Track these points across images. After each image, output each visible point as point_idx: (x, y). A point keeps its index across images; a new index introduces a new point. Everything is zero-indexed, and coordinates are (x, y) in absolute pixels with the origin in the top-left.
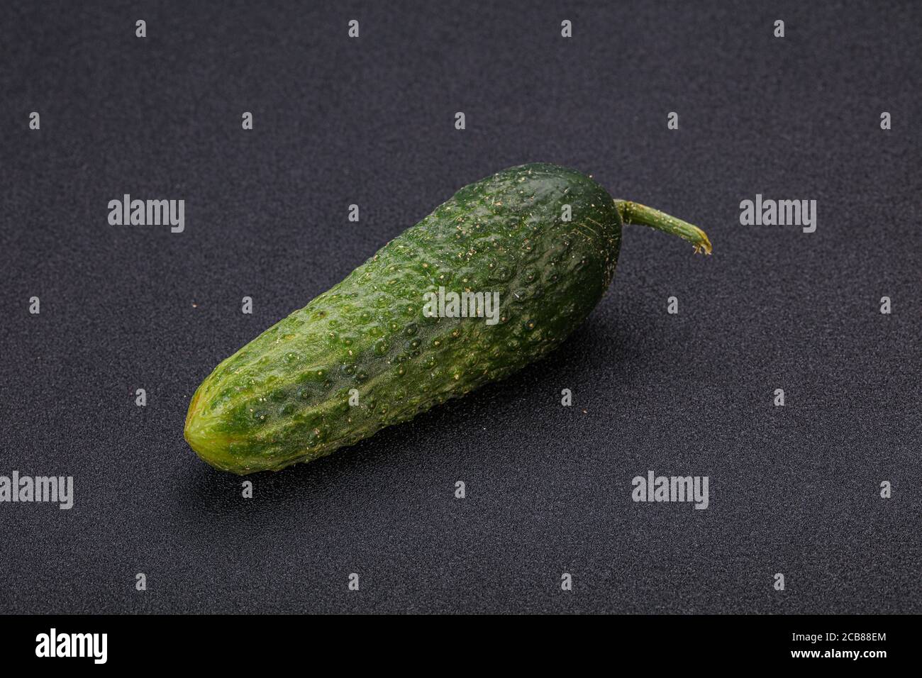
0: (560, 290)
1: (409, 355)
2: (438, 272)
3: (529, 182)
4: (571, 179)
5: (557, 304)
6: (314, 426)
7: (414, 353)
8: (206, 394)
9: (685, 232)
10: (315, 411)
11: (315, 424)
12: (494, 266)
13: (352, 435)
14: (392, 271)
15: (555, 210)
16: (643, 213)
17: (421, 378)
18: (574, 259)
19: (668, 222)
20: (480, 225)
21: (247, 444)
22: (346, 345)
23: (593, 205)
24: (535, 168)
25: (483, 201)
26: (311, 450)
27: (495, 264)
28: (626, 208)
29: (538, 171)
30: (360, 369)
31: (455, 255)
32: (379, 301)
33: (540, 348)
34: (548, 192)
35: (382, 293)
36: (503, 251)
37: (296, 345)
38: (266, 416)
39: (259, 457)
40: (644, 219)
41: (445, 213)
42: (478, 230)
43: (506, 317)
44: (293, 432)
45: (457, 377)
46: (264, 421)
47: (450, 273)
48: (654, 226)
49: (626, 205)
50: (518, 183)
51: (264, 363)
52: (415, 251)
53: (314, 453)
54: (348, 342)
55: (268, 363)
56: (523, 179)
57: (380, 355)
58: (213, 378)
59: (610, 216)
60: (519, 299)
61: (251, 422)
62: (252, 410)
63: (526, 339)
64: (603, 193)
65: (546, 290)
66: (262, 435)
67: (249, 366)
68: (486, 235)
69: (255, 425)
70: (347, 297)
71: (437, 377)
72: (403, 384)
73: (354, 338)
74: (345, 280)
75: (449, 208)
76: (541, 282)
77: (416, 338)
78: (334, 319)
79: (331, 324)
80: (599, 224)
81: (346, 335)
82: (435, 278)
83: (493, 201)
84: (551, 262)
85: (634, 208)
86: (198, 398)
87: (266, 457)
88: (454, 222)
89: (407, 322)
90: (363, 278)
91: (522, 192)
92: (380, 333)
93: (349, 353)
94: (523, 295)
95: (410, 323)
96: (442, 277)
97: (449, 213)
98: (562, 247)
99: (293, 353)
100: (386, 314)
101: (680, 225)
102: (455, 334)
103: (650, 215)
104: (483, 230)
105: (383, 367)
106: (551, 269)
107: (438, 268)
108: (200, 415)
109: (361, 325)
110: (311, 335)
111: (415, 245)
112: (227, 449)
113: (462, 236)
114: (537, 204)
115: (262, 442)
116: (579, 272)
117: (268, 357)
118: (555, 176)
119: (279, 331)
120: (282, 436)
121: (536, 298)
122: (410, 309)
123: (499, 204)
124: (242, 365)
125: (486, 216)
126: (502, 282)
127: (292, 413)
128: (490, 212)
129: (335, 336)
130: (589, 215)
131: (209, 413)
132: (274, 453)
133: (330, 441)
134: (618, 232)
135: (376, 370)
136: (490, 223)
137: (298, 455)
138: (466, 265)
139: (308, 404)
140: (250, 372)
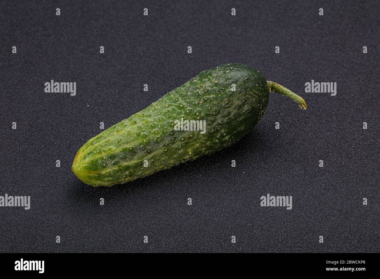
0: (238, 120)
1: (170, 143)
2: (186, 109)
3: (230, 73)
4: (249, 73)
5: (237, 126)
6: (126, 170)
7: (172, 143)
8: (82, 152)
9: (296, 99)
10: (127, 164)
12: (211, 109)
13: (143, 174)
14: (167, 107)
15: (240, 86)
16: (279, 88)
17: (175, 153)
18: (246, 107)
19: (290, 94)
20: (207, 90)
21: (97, 175)
22: (143, 137)
23: (257, 85)
24: (234, 66)
25: (210, 79)
26: (124, 180)
27: (211, 107)
28: (273, 85)
29: (235, 68)
30: (148, 148)
31: (194, 102)
32: (160, 120)
33: (228, 143)
34: (238, 78)
35: (161, 116)
36: (215, 102)
37: (122, 135)
38: (106, 165)
39: (102, 181)
40: (280, 91)
41: (193, 82)
42: (206, 92)
43: (214, 130)
44: (117, 172)
45: (190, 153)
46: (105, 167)
47: (192, 110)
48: (284, 95)
49: (273, 84)
50: (226, 73)
51: (108, 142)
52: (178, 99)
53: (126, 181)
54: (144, 136)
56: (228, 71)
57: (157, 142)
58: (86, 146)
59: (264, 89)
60: (220, 123)
61: (100, 166)
63: (222, 139)
64: (263, 79)
65: (233, 120)
66: (104, 172)
67: (101, 143)
68: (209, 95)
69: (101, 168)
70: (147, 116)
71: (182, 153)
72: (166, 155)
73: (147, 135)
74: (147, 108)
75: (195, 81)
76: (230, 116)
77: (174, 136)
78: (139, 126)
79: (138, 128)
80: (259, 93)
81: (145, 133)
82: (185, 112)
83: (214, 80)
84: (236, 108)
85: (276, 86)
86: (79, 153)
87: (105, 181)
88: (196, 87)
89: (170, 129)
90: (155, 108)
91: (227, 77)
92: (158, 133)
93: (144, 141)
94: (222, 121)
95: (172, 130)
96: (188, 111)
97: (195, 83)
98: (241, 102)
99: (120, 139)
100: (162, 125)
101: (294, 96)
102: (191, 136)
103: (282, 90)
104: (208, 92)
105: (158, 148)
106: (235, 111)
107: (186, 107)
108: (79, 161)
109: (151, 129)
110: (129, 132)
111: (178, 96)
112: (89, 177)
113: (199, 94)
114: (232, 83)
115: (103, 175)
116: (248, 113)
117: (110, 139)
118: (242, 71)
119: (116, 128)
120: (112, 173)
121: (228, 123)
122: (172, 124)
123: (216, 81)
124: (98, 142)
125: (210, 86)
126: (214, 116)
127: (117, 164)
128: (212, 84)
129: (139, 133)
130: (255, 89)
131: (83, 161)
132: (108, 180)
133: (133, 176)
134: (267, 96)
135: (155, 149)
136: (211, 90)
137: (119, 181)
138: (199, 107)
139: (125, 161)
140: (101, 145)
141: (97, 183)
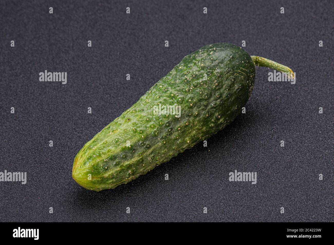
0: (231, 101)
1: (167, 135)
2: (178, 97)
3: (215, 54)
4: (233, 51)
5: (230, 107)
6: (129, 169)
7: (170, 134)
8: (81, 158)
9: (283, 70)
10: (129, 163)
11: (129, 168)
12: (202, 93)
13: (145, 171)
14: (158, 98)
15: (227, 66)
16: (264, 62)
17: (173, 144)
18: (236, 87)
19: (275, 66)
20: (195, 75)
21: (100, 179)
22: (140, 133)
23: (243, 62)
24: (217, 46)
25: (195, 64)
26: (127, 178)
28: (256, 60)
29: (218, 48)
30: (147, 143)
31: (185, 89)
33: (223, 125)
34: (223, 58)
36: (205, 86)
37: (119, 135)
38: (108, 167)
39: (105, 184)
40: (265, 64)
41: (179, 70)
42: (194, 77)
43: (208, 114)
44: (120, 172)
45: (188, 142)
46: (107, 169)
47: (183, 98)
48: (269, 67)
49: (256, 58)
50: (210, 54)
51: (105, 144)
52: (167, 88)
53: (129, 180)
54: (141, 132)
55: (107, 144)
56: (212, 52)
57: (155, 136)
58: (83, 151)
59: (250, 66)
60: (214, 106)
61: (102, 170)
62: (101, 165)
63: (217, 122)
64: (247, 55)
65: (225, 101)
66: (106, 175)
67: (99, 145)
68: (198, 79)
69: (103, 171)
70: (139, 111)
71: (180, 143)
72: (165, 147)
73: (144, 130)
74: (138, 103)
76: (222, 98)
77: (170, 127)
78: (134, 122)
79: (133, 124)
80: (246, 70)
81: (140, 129)
82: (177, 101)
83: (200, 64)
84: (227, 89)
85: (260, 59)
86: (77, 160)
87: (109, 184)
88: (183, 74)
89: (166, 121)
90: (145, 102)
91: (212, 59)
92: (155, 127)
93: (142, 137)
94: (215, 104)
95: (167, 121)
96: (180, 100)
97: (181, 70)
98: (231, 82)
99: (118, 139)
100: (157, 118)
101: (281, 66)
102: (187, 124)
103: (267, 62)
104: (196, 77)
105: (157, 141)
106: (226, 92)
107: (178, 96)
108: (79, 168)
109: (146, 124)
110: (125, 130)
111: (167, 86)
112: (92, 182)
113: (187, 81)
114: (219, 63)
115: (107, 178)
116: (239, 92)
117: (107, 141)
118: (226, 50)
119: (111, 128)
120: (115, 175)
121: (220, 105)
122: (167, 115)
123: (202, 65)
124: (96, 145)
125: (197, 71)
126: (206, 100)
127: (119, 164)
128: (199, 69)
129: (135, 130)
130: (241, 66)
131: (83, 167)
132: (112, 182)
133: (136, 174)
134: (254, 72)
135: (154, 143)
136: (199, 74)
137: (122, 182)
138: (190, 94)
139: (126, 160)
140: (99, 148)
141: (101, 187)
